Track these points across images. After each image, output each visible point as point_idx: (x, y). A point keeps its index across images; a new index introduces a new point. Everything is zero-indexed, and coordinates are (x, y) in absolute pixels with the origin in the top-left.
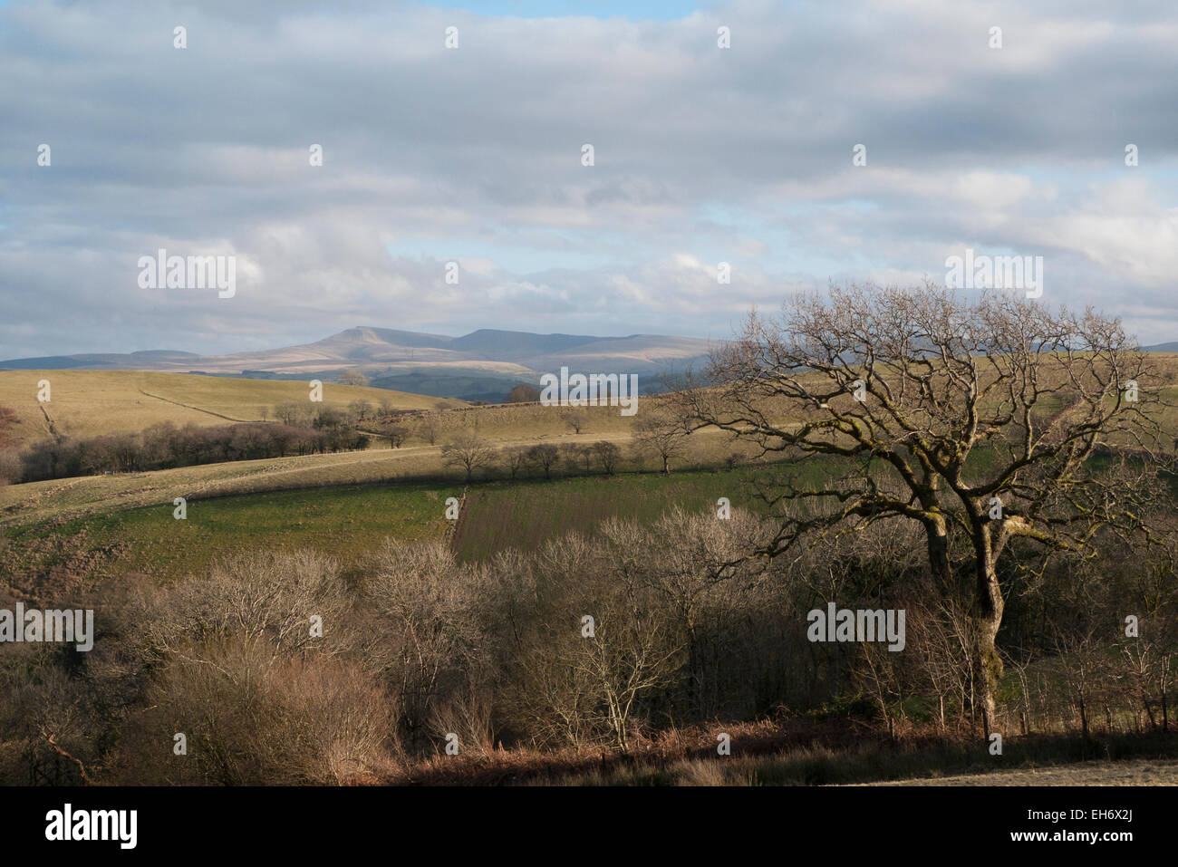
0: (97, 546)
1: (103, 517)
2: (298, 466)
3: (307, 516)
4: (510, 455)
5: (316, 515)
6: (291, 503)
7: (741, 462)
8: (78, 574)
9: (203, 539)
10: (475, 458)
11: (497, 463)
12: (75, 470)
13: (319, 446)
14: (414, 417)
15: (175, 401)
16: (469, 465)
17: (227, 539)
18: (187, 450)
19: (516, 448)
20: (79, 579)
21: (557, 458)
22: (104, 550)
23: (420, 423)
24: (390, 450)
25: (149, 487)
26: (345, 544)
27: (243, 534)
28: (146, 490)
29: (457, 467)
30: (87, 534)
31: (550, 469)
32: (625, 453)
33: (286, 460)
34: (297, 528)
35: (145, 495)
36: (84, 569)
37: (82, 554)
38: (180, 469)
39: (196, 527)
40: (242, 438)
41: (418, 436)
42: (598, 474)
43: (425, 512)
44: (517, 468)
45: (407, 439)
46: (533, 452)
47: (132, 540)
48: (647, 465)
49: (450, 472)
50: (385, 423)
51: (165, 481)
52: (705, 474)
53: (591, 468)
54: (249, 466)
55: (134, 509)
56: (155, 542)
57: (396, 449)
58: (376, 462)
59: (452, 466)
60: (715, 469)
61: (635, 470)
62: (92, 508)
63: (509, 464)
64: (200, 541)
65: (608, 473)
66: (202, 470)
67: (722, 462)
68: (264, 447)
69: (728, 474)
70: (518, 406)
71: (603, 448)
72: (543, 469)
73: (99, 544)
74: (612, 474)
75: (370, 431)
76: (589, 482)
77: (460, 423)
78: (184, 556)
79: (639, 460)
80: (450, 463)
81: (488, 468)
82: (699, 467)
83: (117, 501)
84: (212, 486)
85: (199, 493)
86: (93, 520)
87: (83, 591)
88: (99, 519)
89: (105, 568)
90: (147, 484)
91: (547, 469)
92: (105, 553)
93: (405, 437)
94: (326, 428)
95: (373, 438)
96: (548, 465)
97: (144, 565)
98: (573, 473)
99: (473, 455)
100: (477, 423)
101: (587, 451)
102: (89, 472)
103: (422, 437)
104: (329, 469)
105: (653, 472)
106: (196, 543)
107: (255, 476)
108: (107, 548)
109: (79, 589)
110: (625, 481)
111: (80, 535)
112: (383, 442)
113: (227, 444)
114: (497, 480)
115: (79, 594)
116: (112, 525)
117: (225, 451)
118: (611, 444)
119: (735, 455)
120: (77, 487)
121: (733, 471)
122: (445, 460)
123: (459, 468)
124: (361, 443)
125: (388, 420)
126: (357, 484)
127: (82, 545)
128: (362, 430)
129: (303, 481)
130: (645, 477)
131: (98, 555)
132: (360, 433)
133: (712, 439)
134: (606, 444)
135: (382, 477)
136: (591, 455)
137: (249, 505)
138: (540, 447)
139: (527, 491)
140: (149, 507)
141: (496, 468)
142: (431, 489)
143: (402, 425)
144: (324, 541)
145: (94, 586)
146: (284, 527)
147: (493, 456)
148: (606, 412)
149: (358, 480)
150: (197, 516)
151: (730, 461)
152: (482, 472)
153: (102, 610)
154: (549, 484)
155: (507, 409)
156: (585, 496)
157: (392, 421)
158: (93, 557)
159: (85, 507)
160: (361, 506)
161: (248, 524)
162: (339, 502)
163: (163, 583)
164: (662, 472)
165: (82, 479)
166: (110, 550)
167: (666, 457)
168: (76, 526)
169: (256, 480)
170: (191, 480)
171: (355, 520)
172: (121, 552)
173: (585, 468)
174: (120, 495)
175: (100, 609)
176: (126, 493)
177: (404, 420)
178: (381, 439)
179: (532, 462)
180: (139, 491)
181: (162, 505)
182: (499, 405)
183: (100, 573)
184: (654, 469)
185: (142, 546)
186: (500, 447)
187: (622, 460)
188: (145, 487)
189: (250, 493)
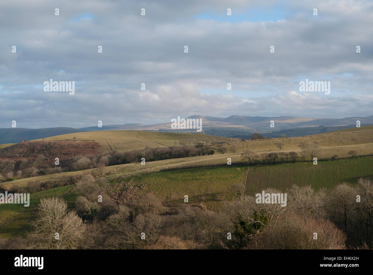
0: (136, 185)
1: (137, 176)
2: (194, 160)
3: (200, 176)
4: (263, 156)
5: (203, 175)
6: (195, 172)
7: (337, 158)
8: (131, 194)
9: (168, 183)
10: (252, 157)
11: (258, 159)
12: (124, 162)
13: (199, 154)
14: (227, 144)
15: (148, 140)
16: (250, 160)
17: (176, 183)
18: (158, 155)
19: (264, 154)
20: (131, 195)
21: (277, 157)
22: (138, 186)
23: (229, 146)
24: (221, 155)
25: (149, 167)
26: (212, 184)
27: (181, 181)
28: (148, 168)
29: (246, 160)
30: (132, 182)
31: (275, 161)
32: (299, 155)
33: (190, 158)
34: (197, 179)
35: (149, 169)
36: (132, 192)
37: (131, 187)
38: (158, 161)
39: (166, 179)
40: (175, 151)
41: (229, 150)
42: (291, 162)
43: (237, 174)
44: (265, 160)
45: (226, 151)
46: (270, 155)
47: (146, 183)
48: (306, 159)
49: (243, 162)
50: (218, 146)
51: (154, 165)
52: (325, 162)
53: (288, 160)
54: (179, 160)
55: (146, 174)
56: (154, 184)
57: (223, 155)
58: (220, 159)
59: (244, 160)
60: (328, 160)
61: (302, 161)
62: (133, 173)
63: (262, 159)
64: (167, 183)
65: (294, 161)
66: (164, 161)
67: (330, 158)
68: (182, 154)
69: (332, 161)
70: (260, 140)
71: (292, 154)
72: (273, 160)
73: (136, 184)
74: (295, 162)
75: (214, 149)
76: (288, 164)
77: (242, 146)
78: (163, 188)
79: (304, 157)
80: (244, 159)
81: (256, 160)
82: (323, 160)
83: (139, 171)
84: (169, 167)
85: (166, 169)
86: (134, 177)
87: (133, 199)
88: (136, 177)
89: (139, 192)
90: (148, 166)
91: (274, 161)
92: (138, 187)
93: (225, 151)
94: (200, 148)
95: (215, 151)
96: (275, 159)
97: (151, 191)
98: (283, 162)
99: (251, 156)
100: (247, 146)
101: (287, 155)
102: (129, 163)
103: (231, 150)
104: (205, 161)
105: (308, 161)
106: (166, 184)
107: (182, 163)
108: (139, 186)
109: (131, 198)
110: (300, 164)
111: (130, 182)
112: (218, 152)
113: (171, 153)
114: (258, 164)
115: (132, 200)
116: (140, 178)
117: (170, 155)
118: (294, 152)
119: (335, 156)
120: (127, 167)
121: (334, 161)
122: (242, 158)
123: (247, 160)
124: (212, 153)
125: (219, 145)
126: (215, 166)
127: (131, 185)
128: (211, 148)
129: (198, 165)
130: (306, 163)
131: (136, 188)
132: (211, 149)
133: (326, 150)
134: (293, 152)
135: (222, 163)
136: (288, 156)
137: (182, 172)
138: (272, 154)
139: (268, 167)
140: (151, 173)
141: (258, 160)
142: (237, 167)
143: (224, 146)
144: (206, 183)
145: (136, 197)
146: (193, 179)
147: (257, 157)
148: (288, 142)
149: (215, 164)
150: (166, 176)
151: (333, 158)
152: (254, 162)
153: (139, 205)
154: (275, 165)
155: (257, 141)
156: (287, 169)
157: (220, 146)
158: (135, 188)
159: (131, 173)
160: (216, 172)
161: (182, 178)
162: (209, 171)
163: (157, 196)
164: (311, 161)
165: (128, 164)
166: (140, 186)
167: (312, 157)
168: (129, 179)
169: (183, 165)
170: (162, 165)
171: (215, 177)
172: (143, 187)
173: (286, 160)
174: (140, 169)
175: (139, 204)
176: (142, 169)
177: (224, 145)
178: (218, 151)
179: (270, 158)
180: (146, 168)
181: (154, 172)
182: (254, 140)
183: (137, 193)
184: (308, 160)
185: (150, 185)
186: (259, 153)
187: (298, 158)
188: (148, 167)
189: (181, 169)
